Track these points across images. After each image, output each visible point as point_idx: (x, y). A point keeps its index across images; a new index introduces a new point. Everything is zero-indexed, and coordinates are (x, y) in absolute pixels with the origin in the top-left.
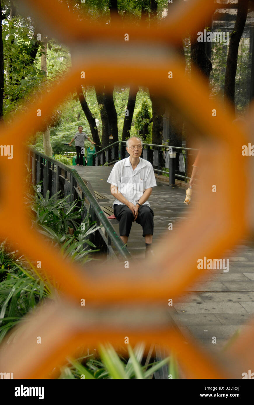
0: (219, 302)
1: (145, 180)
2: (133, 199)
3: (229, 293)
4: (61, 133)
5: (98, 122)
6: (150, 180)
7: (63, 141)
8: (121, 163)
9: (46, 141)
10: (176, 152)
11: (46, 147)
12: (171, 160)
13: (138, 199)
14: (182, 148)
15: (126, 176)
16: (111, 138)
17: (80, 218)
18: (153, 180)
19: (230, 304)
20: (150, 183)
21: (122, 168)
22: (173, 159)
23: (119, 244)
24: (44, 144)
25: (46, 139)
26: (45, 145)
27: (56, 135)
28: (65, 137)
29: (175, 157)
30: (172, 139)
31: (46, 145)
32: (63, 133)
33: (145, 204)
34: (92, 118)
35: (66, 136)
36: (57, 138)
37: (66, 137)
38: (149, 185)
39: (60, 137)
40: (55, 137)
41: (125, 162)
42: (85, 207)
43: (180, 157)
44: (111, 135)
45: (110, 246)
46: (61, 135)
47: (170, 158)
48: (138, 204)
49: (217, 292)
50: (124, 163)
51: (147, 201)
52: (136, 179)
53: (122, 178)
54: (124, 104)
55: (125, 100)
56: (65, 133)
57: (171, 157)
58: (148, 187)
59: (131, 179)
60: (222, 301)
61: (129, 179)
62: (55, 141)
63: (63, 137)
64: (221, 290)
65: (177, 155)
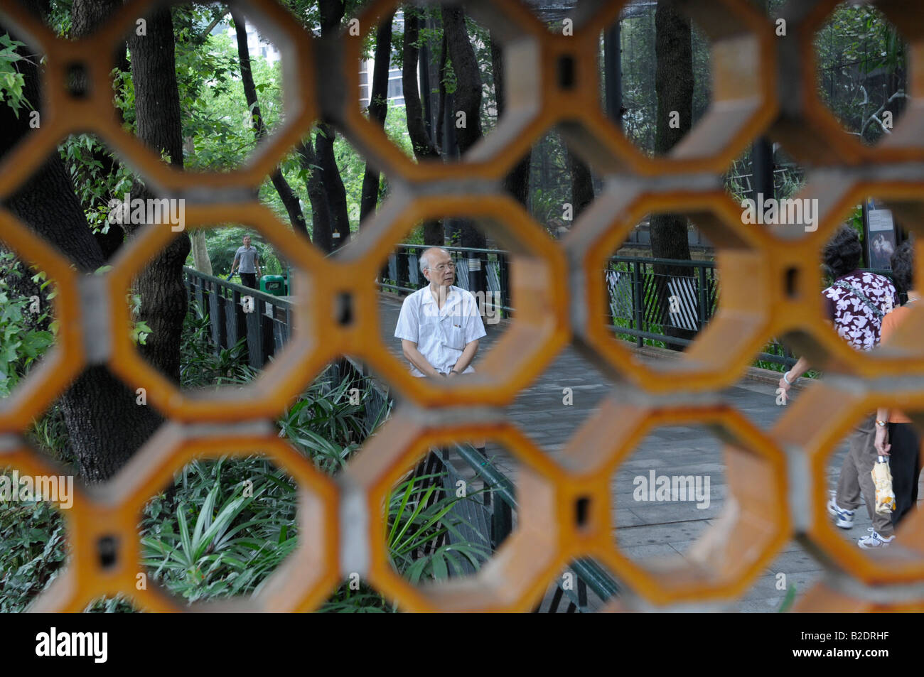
0: (634, 547)
1: (464, 327)
2: (444, 364)
3: (648, 528)
4: (224, 231)
5: (305, 205)
6: (473, 326)
7: (230, 245)
8: (415, 298)
9: (198, 250)
10: (481, 259)
11: (200, 261)
12: (472, 276)
13: (453, 362)
14: (486, 250)
15: (426, 322)
16: (336, 235)
17: (362, 410)
18: (479, 325)
19: (653, 548)
20: (474, 332)
21: (417, 307)
22: (476, 273)
23: (473, 456)
24: (195, 257)
25: (198, 246)
26: (197, 257)
27: (216, 235)
28: (234, 238)
29: (479, 269)
30: (465, 233)
31: (199, 257)
32: (229, 231)
33: (466, 371)
34: (293, 198)
35: (236, 235)
36: (217, 240)
37: (237, 238)
38: (473, 336)
39: (223, 239)
40: (213, 240)
41: (422, 295)
42: (373, 389)
43: (488, 267)
44: (336, 230)
45: (448, 462)
46: (224, 235)
47: (470, 272)
48: (453, 371)
49: (625, 528)
50: (420, 297)
51: (469, 366)
52: (446, 326)
53: (420, 326)
54: (346, 162)
55: (347, 155)
56: (233, 231)
57: (471, 269)
58: (471, 340)
59: (437, 328)
60: (637, 544)
61: (434, 328)
62: (214, 248)
63: (230, 238)
64: (632, 524)
65: (484, 264)
